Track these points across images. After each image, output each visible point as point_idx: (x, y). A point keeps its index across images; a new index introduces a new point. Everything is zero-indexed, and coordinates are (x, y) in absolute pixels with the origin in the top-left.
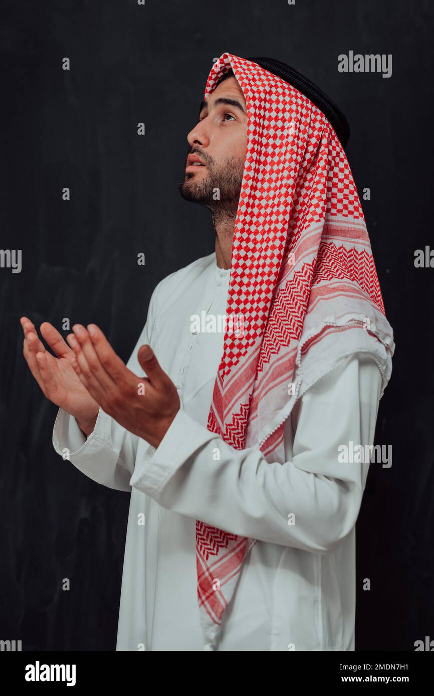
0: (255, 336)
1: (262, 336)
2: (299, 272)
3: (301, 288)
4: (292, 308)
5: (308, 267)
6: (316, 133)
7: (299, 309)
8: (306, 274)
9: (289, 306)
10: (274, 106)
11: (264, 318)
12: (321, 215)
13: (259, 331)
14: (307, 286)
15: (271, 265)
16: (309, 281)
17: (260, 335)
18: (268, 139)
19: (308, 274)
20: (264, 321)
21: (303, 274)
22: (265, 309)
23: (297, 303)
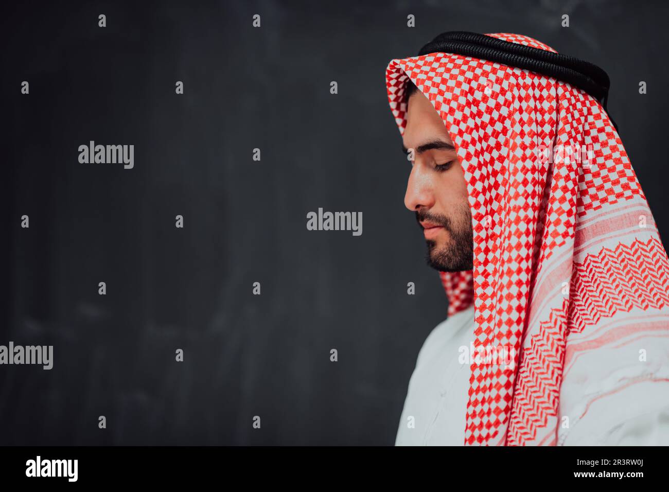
0: (497, 423)
1: (507, 424)
2: (546, 322)
3: (552, 345)
4: (543, 373)
5: (559, 313)
6: (547, 117)
7: (553, 373)
8: (555, 323)
9: (539, 371)
11: (508, 398)
12: (565, 235)
13: (502, 417)
14: (559, 340)
15: (510, 322)
16: (562, 333)
17: (504, 422)
19: (559, 323)
20: (508, 401)
21: (552, 325)
22: (508, 385)
23: (548, 366)
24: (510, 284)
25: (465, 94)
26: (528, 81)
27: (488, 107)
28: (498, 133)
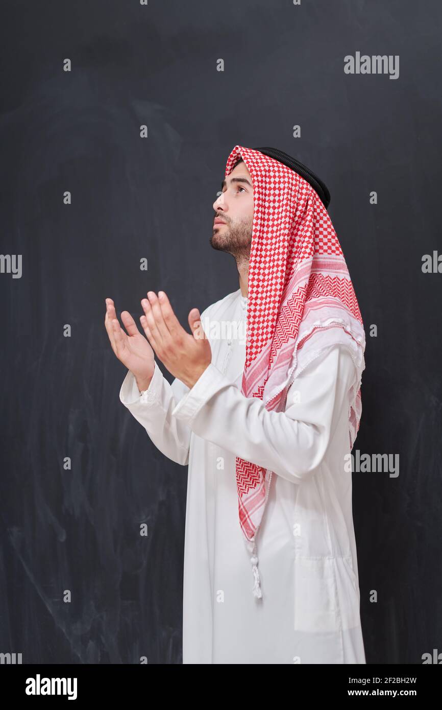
0: (267, 339)
1: (272, 339)
2: (296, 293)
3: (297, 304)
4: (291, 318)
5: (302, 289)
6: (304, 197)
7: (295, 318)
8: (300, 294)
9: (289, 316)
10: (272, 180)
11: (272, 327)
12: (310, 254)
13: (269, 336)
14: (301, 302)
15: (276, 290)
16: (303, 299)
17: (270, 338)
18: (269, 203)
19: (302, 294)
20: (273, 328)
21: (298, 295)
22: (273, 320)
23: (294, 314)
24: (277, 271)
25: (265, 171)
26: (298, 178)
27: (275, 181)
28: (276, 195)
